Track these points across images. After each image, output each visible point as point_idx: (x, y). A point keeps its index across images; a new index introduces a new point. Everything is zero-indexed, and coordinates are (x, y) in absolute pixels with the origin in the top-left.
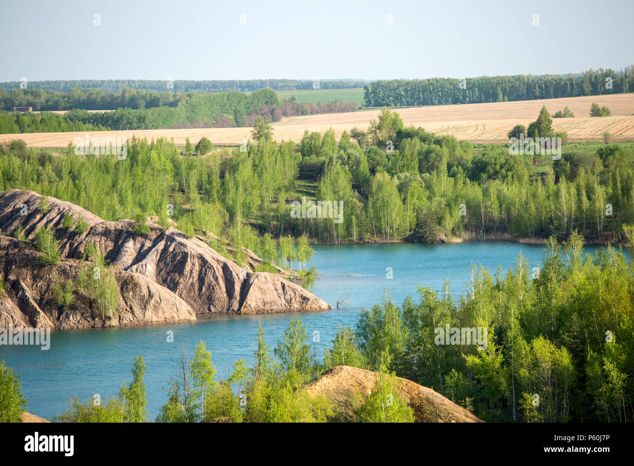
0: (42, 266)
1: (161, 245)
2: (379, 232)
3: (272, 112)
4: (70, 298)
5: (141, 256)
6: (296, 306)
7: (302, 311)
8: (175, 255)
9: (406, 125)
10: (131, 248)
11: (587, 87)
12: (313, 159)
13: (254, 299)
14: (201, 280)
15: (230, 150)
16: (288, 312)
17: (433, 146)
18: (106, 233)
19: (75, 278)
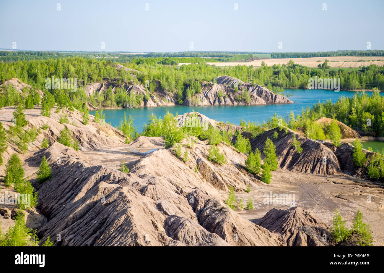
0: (234, 92)
1: (257, 88)
2: (293, 86)
3: (252, 59)
4: (240, 99)
5: (253, 91)
6: (286, 102)
7: (288, 103)
8: (260, 90)
9: (295, 63)
10: (251, 88)
11: (319, 55)
12: (276, 70)
13: (277, 100)
14: (266, 96)
15: (258, 68)
16: (285, 103)
17: (302, 68)
18: (246, 85)
19: (241, 95)
